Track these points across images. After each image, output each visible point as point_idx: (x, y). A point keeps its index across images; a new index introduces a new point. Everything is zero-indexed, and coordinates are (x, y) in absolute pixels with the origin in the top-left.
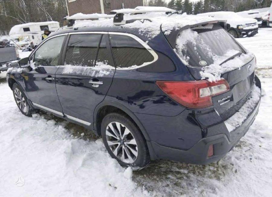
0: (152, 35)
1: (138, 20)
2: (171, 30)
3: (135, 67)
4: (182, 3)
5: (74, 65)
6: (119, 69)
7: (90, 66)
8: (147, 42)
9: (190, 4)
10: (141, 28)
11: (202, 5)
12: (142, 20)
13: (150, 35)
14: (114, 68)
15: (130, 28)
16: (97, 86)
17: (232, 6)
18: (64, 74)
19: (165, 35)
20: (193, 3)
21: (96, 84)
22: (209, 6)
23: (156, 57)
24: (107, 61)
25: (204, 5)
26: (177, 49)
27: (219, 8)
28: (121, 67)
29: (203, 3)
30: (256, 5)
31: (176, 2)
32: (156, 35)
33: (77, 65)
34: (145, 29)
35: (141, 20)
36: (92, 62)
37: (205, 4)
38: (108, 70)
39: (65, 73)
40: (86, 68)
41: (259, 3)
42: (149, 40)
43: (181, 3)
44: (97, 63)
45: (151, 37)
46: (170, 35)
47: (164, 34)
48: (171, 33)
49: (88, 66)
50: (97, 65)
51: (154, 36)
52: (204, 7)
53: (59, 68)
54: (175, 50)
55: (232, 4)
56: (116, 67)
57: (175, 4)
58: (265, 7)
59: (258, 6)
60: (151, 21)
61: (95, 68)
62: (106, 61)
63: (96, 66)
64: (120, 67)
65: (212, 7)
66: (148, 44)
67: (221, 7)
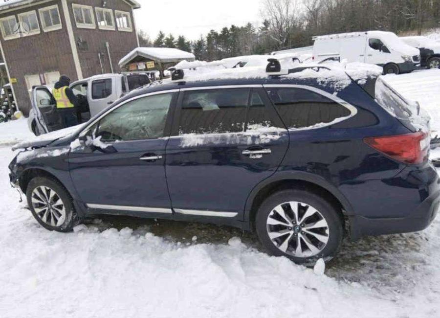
0: (341, 85)
1: (309, 68)
2: (366, 79)
3: (322, 125)
4: (175, 42)
5: (202, 133)
6: (292, 129)
7: (236, 131)
8: (335, 93)
9: (186, 43)
10: (320, 78)
11: (204, 45)
12: (316, 69)
13: (337, 85)
14: (284, 130)
15: (300, 78)
16: (259, 157)
17: (247, 46)
18: (185, 147)
19: (359, 85)
20: (192, 42)
21: (254, 154)
22: (215, 46)
23: (354, 111)
24: (269, 122)
25: (207, 46)
26: (377, 100)
27: (229, 49)
28: (297, 127)
29: (206, 43)
30: (279, 45)
31: (166, 41)
32: (347, 85)
33: (208, 132)
34: (326, 79)
35: (314, 69)
36: (238, 125)
37: (208, 44)
38: (274, 133)
39: (188, 145)
40: (228, 134)
41: (281, 42)
42: (338, 92)
43: (173, 41)
44: (249, 127)
45: (340, 88)
46: (365, 84)
47: (357, 84)
48: (366, 82)
49: (231, 131)
50: (250, 129)
51: (344, 86)
52: (208, 48)
53: (168, 140)
54: (376, 100)
55: (246, 44)
56: (287, 128)
57: (164, 44)
58: (289, 49)
59: (280, 46)
60: (330, 70)
61: (248, 133)
62: (266, 122)
63: (247, 130)
64: (295, 127)
65: (219, 49)
66: (338, 96)
67: (231, 49)
